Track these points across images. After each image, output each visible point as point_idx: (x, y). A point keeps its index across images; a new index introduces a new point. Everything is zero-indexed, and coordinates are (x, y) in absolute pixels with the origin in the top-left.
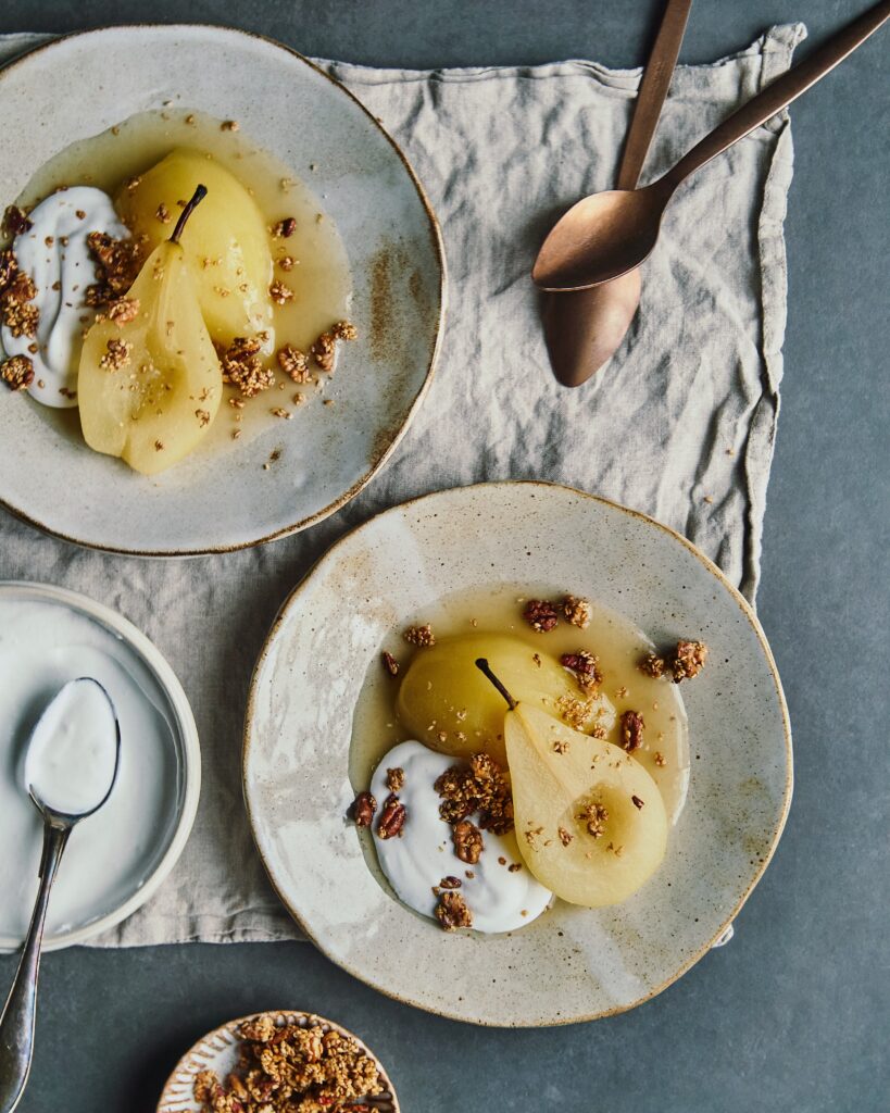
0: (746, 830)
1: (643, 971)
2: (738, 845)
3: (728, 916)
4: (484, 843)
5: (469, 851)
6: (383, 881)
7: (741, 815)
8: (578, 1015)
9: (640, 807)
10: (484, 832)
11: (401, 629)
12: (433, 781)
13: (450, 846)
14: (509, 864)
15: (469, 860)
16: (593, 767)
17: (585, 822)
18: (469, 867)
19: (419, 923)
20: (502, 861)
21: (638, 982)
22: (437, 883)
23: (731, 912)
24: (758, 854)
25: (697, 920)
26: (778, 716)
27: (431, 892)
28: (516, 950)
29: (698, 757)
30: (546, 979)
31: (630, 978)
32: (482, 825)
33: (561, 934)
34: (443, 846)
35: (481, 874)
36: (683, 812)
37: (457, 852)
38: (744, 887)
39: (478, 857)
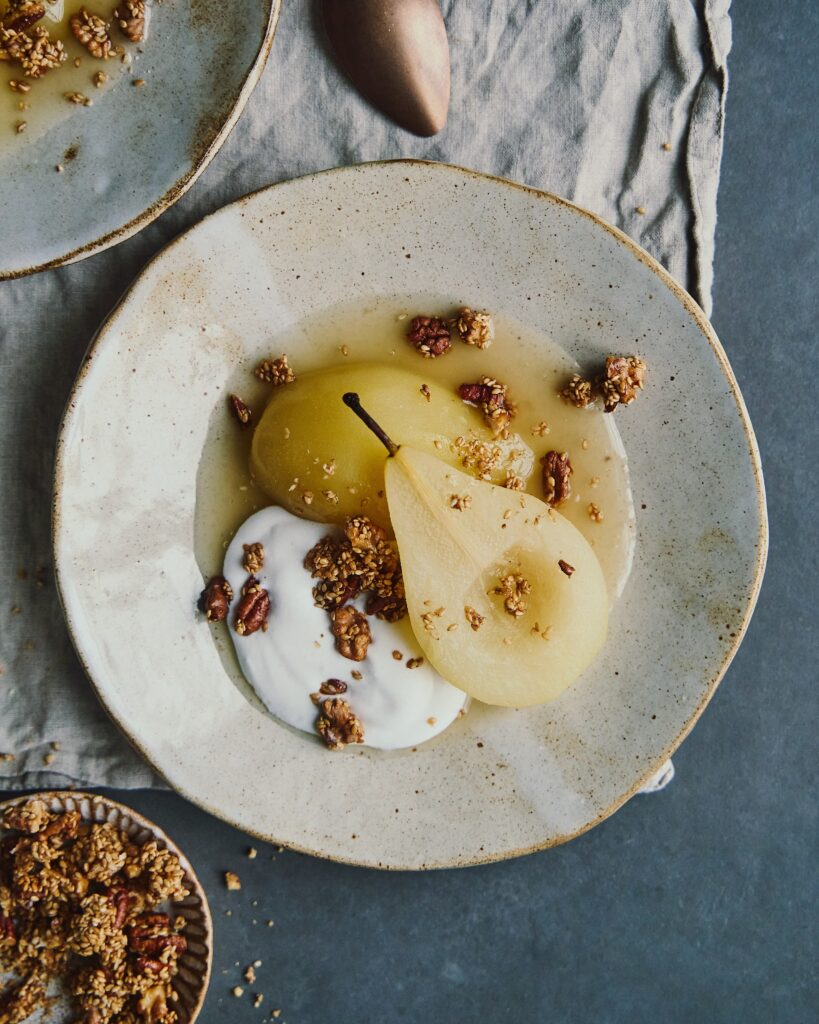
0: (710, 597)
1: (589, 788)
2: (703, 615)
3: (695, 710)
4: (373, 633)
5: (353, 644)
6: (248, 690)
7: (703, 578)
8: (506, 849)
9: (569, 574)
10: (371, 619)
11: (251, 364)
12: (302, 556)
13: (329, 640)
14: (406, 659)
15: (353, 656)
16: (504, 526)
17: (501, 599)
18: (355, 666)
19: (296, 740)
20: (397, 655)
21: (583, 801)
22: (316, 688)
23: (697, 703)
24: (728, 626)
25: (654, 717)
26: (744, 445)
27: (309, 701)
28: (424, 769)
29: (644, 507)
30: (464, 805)
31: (572, 797)
32: (369, 610)
33: (480, 745)
34: (319, 639)
35: (370, 671)
36: (630, 579)
37: (338, 646)
38: (712, 672)
39: (365, 651)
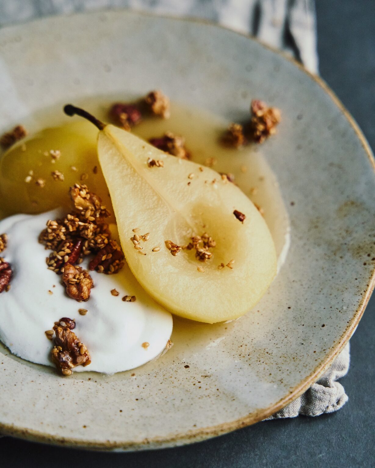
0: (351, 243)
1: (279, 378)
2: (348, 256)
3: (354, 313)
4: (94, 281)
5: (78, 285)
7: (344, 234)
8: (216, 424)
9: (241, 220)
10: (93, 273)
12: (37, 234)
13: (59, 290)
14: (122, 294)
15: (79, 298)
16: (189, 183)
17: (193, 251)
18: (82, 305)
19: (34, 373)
20: (114, 293)
21: (275, 386)
22: (50, 326)
23: (355, 308)
24: (369, 255)
25: (323, 326)
27: (45, 337)
28: (142, 386)
29: (292, 204)
30: (177, 403)
31: (266, 385)
32: (90, 268)
33: (187, 367)
34: (52, 290)
35: (93, 307)
36: (290, 250)
37: (68, 294)
38: (363, 286)
39: (89, 292)
